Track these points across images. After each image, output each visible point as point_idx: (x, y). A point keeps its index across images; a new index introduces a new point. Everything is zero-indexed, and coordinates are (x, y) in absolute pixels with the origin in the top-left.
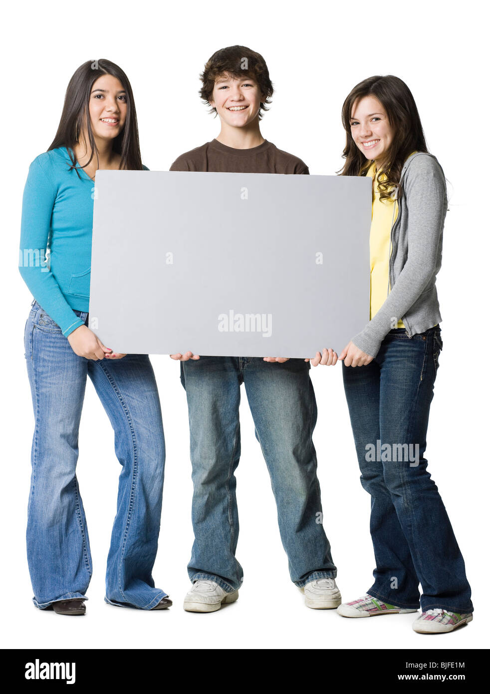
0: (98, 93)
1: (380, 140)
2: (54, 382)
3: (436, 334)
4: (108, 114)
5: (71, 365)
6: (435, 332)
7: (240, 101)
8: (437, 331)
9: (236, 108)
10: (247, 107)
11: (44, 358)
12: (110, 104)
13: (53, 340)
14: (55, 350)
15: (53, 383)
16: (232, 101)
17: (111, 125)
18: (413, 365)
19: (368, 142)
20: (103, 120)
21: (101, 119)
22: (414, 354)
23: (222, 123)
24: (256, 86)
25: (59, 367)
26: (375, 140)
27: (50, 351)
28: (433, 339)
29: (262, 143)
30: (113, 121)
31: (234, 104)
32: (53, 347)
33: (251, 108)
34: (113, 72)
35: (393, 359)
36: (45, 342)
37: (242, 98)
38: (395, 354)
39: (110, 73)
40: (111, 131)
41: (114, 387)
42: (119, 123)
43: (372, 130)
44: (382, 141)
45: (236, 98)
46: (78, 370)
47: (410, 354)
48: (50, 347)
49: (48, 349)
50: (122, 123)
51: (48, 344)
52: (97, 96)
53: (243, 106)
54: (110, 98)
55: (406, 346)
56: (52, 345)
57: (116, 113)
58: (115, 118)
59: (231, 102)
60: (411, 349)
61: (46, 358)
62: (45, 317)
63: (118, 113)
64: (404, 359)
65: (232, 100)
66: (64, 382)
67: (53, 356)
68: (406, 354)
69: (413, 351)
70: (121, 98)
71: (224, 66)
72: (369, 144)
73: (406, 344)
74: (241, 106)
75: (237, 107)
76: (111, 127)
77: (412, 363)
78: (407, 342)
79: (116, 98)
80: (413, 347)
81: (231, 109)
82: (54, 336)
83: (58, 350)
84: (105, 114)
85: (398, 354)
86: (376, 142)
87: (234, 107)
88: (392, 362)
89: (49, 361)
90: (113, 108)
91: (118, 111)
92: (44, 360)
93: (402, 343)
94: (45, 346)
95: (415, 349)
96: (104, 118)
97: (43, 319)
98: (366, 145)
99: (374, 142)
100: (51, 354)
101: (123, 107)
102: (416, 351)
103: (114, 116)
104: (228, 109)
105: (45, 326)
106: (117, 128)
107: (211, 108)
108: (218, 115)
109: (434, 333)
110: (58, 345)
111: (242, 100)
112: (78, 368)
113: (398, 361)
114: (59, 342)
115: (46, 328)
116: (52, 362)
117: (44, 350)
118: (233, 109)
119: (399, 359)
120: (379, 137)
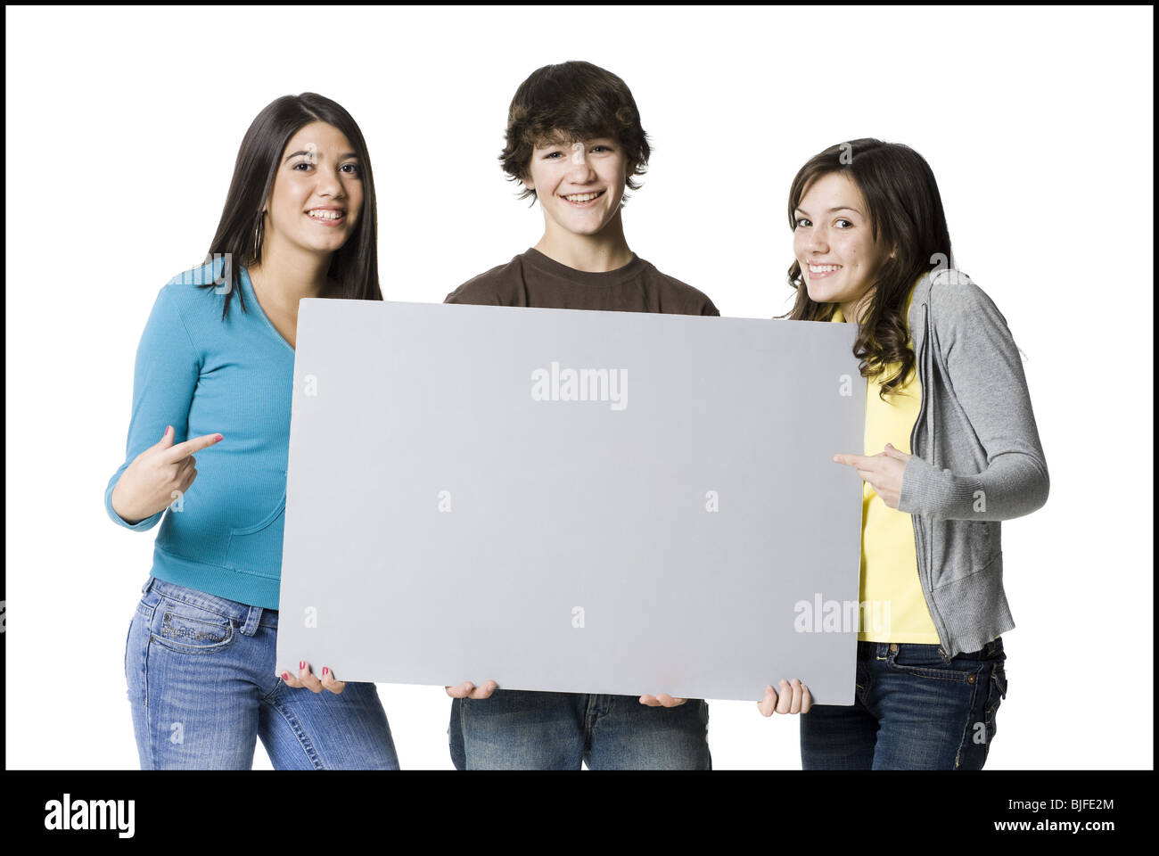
0: (298, 159)
1: (842, 267)
2: (193, 752)
3: (997, 667)
4: (323, 202)
5: (227, 717)
6: (995, 666)
7: (589, 183)
8: (998, 663)
9: (580, 198)
10: (601, 193)
11: (173, 703)
12: (326, 183)
13: (191, 668)
14: (195, 688)
15: (190, 755)
16: (573, 183)
17: (328, 224)
18: (943, 734)
19: (817, 266)
20: (312, 213)
21: (307, 212)
22: (947, 711)
23: (546, 221)
24: (619, 148)
25: (203, 723)
26: (833, 265)
27: (185, 691)
28: (989, 679)
29: (629, 260)
30: (333, 215)
31: (576, 189)
32: (190, 682)
33: (610, 193)
34: (330, 116)
35: (904, 717)
36: (175, 671)
37: (592, 178)
38: (909, 707)
39: (323, 118)
40: (331, 236)
41: (314, 758)
42: (346, 220)
43: (830, 243)
44: (846, 269)
45: (581, 177)
46: (242, 726)
47: (939, 711)
48: (185, 681)
49: (181, 686)
50: (352, 218)
51: (182, 677)
52: (300, 166)
53: (594, 192)
54: (325, 170)
55: (931, 693)
56: (189, 678)
57: (338, 198)
58: (336, 209)
59: (570, 185)
60: (941, 700)
61: (177, 704)
62: (175, 620)
63: (343, 197)
64: (928, 719)
65: (572, 181)
66: (213, 751)
67: (191, 701)
68: (931, 711)
69: (946, 705)
70: (348, 169)
71: (554, 118)
72: (820, 269)
73: (934, 689)
74: (590, 193)
75: (583, 194)
76: (328, 229)
77: (942, 730)
78: (935, 686)
79: (337, 169)
80: (947, 696)
81: (570, 198)
82: (193, 660)
83: (201, 688)
84: (315, 201)
85: (916, 709)
86: (835, 268)
87: (576, 195)
88: (901, 722)
89: (183, 710)
90: (333, 190)
91: (343, 196)
92: (172, 708)
93: (924, 687)
94: (173, 680)
95: (950, 701)
96: (313, 210)
97: (170, 623)
98: (814, 269)
99: (829, 269)
100: (188, 697)
101: (354, 187)
102: (952, 706)
103: (335, 204)
104: (564, 197)
105: (175, 639)
106: (341, 229)
107: (523, 187)
108: (538, 202)
109: (992, 667)
110: (202, 678)
111: (593, 180)
112: (242, 724)
113: (914, 722)
114: (203, 673)
115: (176, 644)
116: (189, 712)
117: (173, 687)
118: (574, 198)
119: (916, 719)
120: (841, 259)
